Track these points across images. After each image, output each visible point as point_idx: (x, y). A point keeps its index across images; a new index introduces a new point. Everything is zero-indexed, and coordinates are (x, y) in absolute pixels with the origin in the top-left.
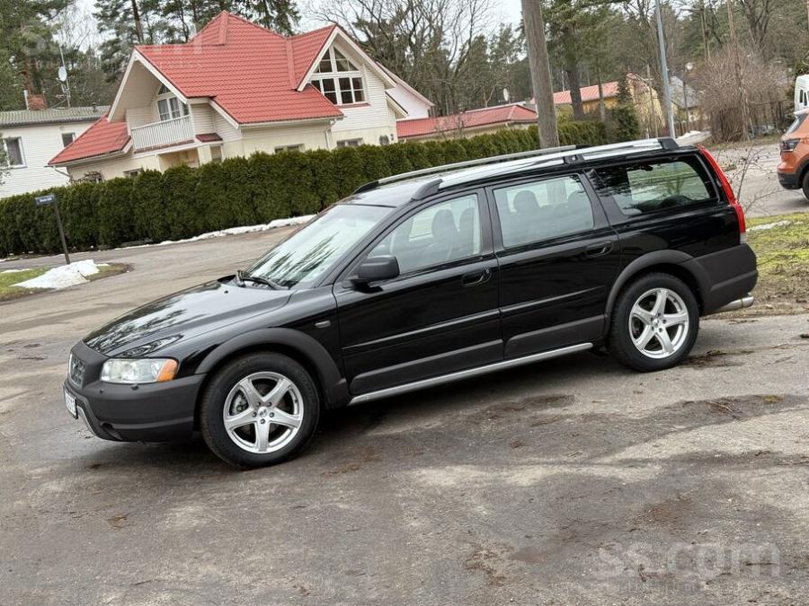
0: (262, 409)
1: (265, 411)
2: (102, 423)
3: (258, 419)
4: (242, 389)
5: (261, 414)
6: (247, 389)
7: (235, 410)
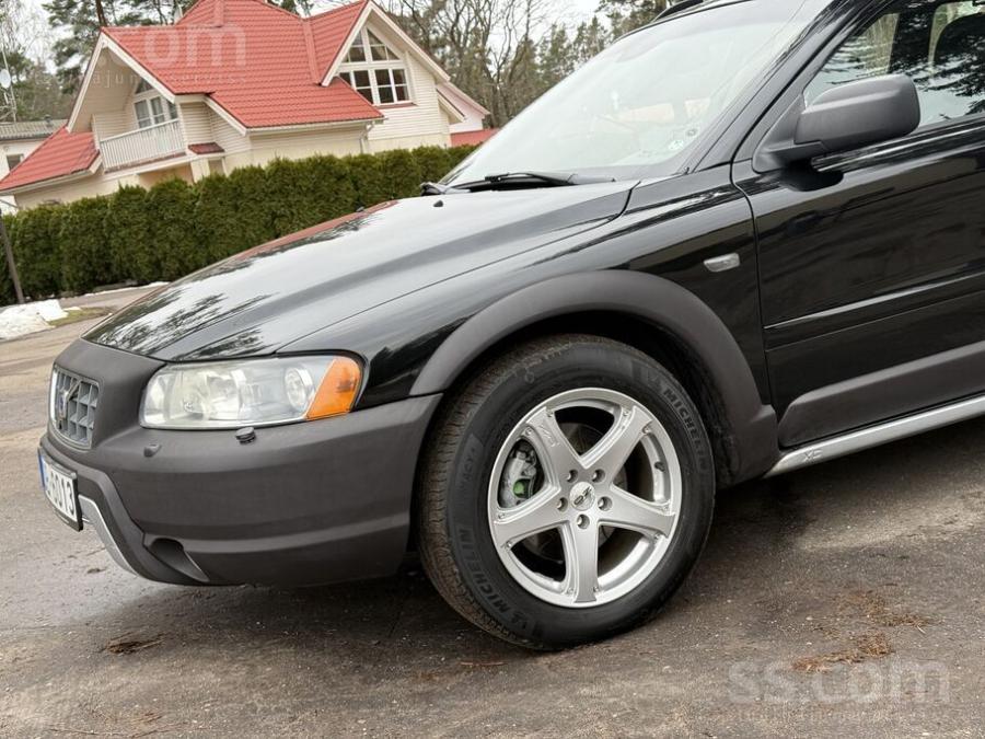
0: (579, 488)
1: (587, 493)
2: (150, 539)
3: (572, 514)
4: (532, 437)
5: (579, 501)
6: (546, 436)
7: (509, 494)
